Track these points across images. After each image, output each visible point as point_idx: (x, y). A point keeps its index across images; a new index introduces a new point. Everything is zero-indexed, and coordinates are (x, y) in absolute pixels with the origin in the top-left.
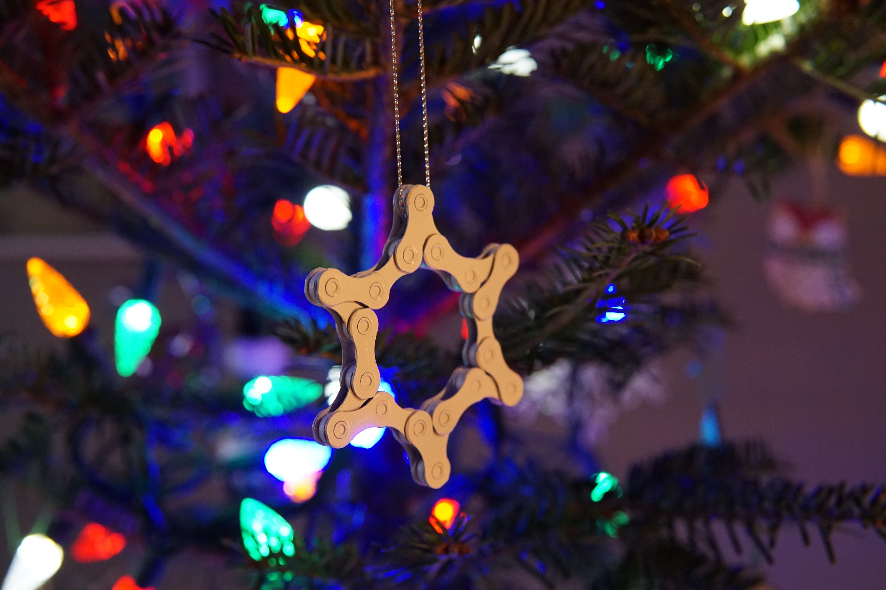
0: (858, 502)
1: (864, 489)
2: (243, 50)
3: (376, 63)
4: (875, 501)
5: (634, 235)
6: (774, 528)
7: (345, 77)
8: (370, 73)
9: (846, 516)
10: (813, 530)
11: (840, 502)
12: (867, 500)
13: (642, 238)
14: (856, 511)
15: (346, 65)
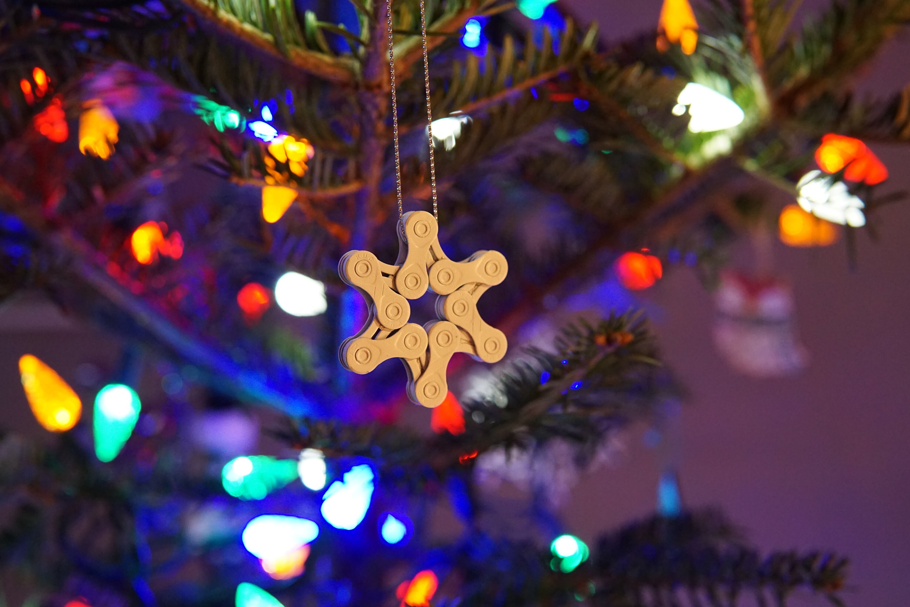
0: (808, 568)
1: (814, 556)
2: (240, 174)
3: (359, 176)
4: (824, 568)
5: (601, 340)
6: (733, 595)
7: (332, 192)
8: (352, 187)
9: (797, 581)
10: (768, 594)
11: (793, 568)
12: (816, 565)
13: (610, 341)
14: (806, 576)
15: (333, 182)
